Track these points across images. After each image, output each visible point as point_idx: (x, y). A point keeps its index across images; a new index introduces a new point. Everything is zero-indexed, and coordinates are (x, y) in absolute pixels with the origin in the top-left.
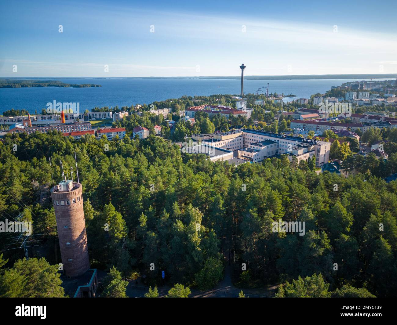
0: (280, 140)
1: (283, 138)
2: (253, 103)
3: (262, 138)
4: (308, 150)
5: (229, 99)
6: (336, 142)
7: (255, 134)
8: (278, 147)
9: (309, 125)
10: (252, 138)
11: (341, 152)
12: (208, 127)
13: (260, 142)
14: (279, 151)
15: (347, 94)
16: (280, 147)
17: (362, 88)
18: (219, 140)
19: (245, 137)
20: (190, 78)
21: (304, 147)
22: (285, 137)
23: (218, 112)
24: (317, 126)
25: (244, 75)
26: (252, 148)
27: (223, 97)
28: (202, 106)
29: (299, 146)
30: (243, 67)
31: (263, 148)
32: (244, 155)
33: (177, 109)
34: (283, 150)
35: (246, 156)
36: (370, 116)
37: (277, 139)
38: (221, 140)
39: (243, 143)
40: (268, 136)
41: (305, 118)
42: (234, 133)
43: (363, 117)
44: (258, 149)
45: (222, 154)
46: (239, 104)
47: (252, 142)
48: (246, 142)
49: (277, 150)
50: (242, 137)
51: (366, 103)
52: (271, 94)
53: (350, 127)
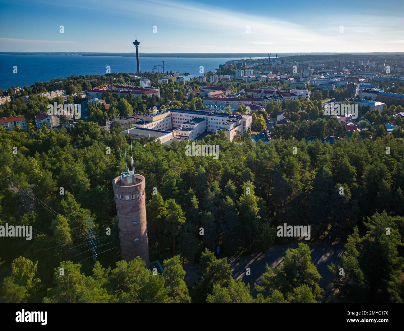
0: (208, 117)
1: (211, 115)
2: (157, 82)
3: (191, 117)
4: (237, 124)
5: (128, 78)
6: (254, 114)
7: (183, 112)
8: (207, 124)
9: (220, 101)
10: (180, 117)
11: (261, 123)
12: (126, 109)
13: (191, 121)
14: (208, 128)
15: (237, 71)
16: (208, 124)
17: (244, 66)
18: (149, 122)
19: (173, 116)
20: (66, 54)
21: (234, 121)
22: (212, 113)
23: (128, 92)
24: (227, 103)
25: (139, 52)
26: (185, 127)
27: (121, 76)
28: (105, 86)
29: (229, 121)
30: (136, 43)
31: (196, 126)
32: (179, 134)
33: (73, 90)
34: (212, 126)
35: (182, 135)
36: (265, 91)
37: (205, 116)
38: (151, 121)
39: (172, 123)
40: (196, 114)
41: (212, 96)
42: (163, 113)
43: (260, 92)
44: (191, 128)
45: (163, 135)
46: (143, 83)
47: (183, 121)
48: (174, 122)
49: (207, 127)
50: (171, 117)
51: (253, 79)
52: (168, 73)
53: (254, 102)
